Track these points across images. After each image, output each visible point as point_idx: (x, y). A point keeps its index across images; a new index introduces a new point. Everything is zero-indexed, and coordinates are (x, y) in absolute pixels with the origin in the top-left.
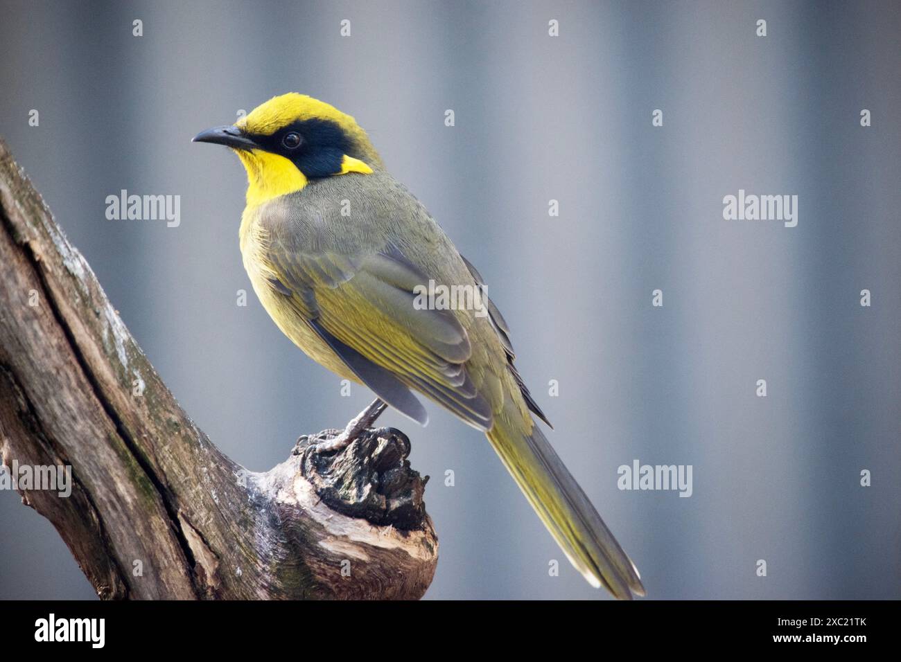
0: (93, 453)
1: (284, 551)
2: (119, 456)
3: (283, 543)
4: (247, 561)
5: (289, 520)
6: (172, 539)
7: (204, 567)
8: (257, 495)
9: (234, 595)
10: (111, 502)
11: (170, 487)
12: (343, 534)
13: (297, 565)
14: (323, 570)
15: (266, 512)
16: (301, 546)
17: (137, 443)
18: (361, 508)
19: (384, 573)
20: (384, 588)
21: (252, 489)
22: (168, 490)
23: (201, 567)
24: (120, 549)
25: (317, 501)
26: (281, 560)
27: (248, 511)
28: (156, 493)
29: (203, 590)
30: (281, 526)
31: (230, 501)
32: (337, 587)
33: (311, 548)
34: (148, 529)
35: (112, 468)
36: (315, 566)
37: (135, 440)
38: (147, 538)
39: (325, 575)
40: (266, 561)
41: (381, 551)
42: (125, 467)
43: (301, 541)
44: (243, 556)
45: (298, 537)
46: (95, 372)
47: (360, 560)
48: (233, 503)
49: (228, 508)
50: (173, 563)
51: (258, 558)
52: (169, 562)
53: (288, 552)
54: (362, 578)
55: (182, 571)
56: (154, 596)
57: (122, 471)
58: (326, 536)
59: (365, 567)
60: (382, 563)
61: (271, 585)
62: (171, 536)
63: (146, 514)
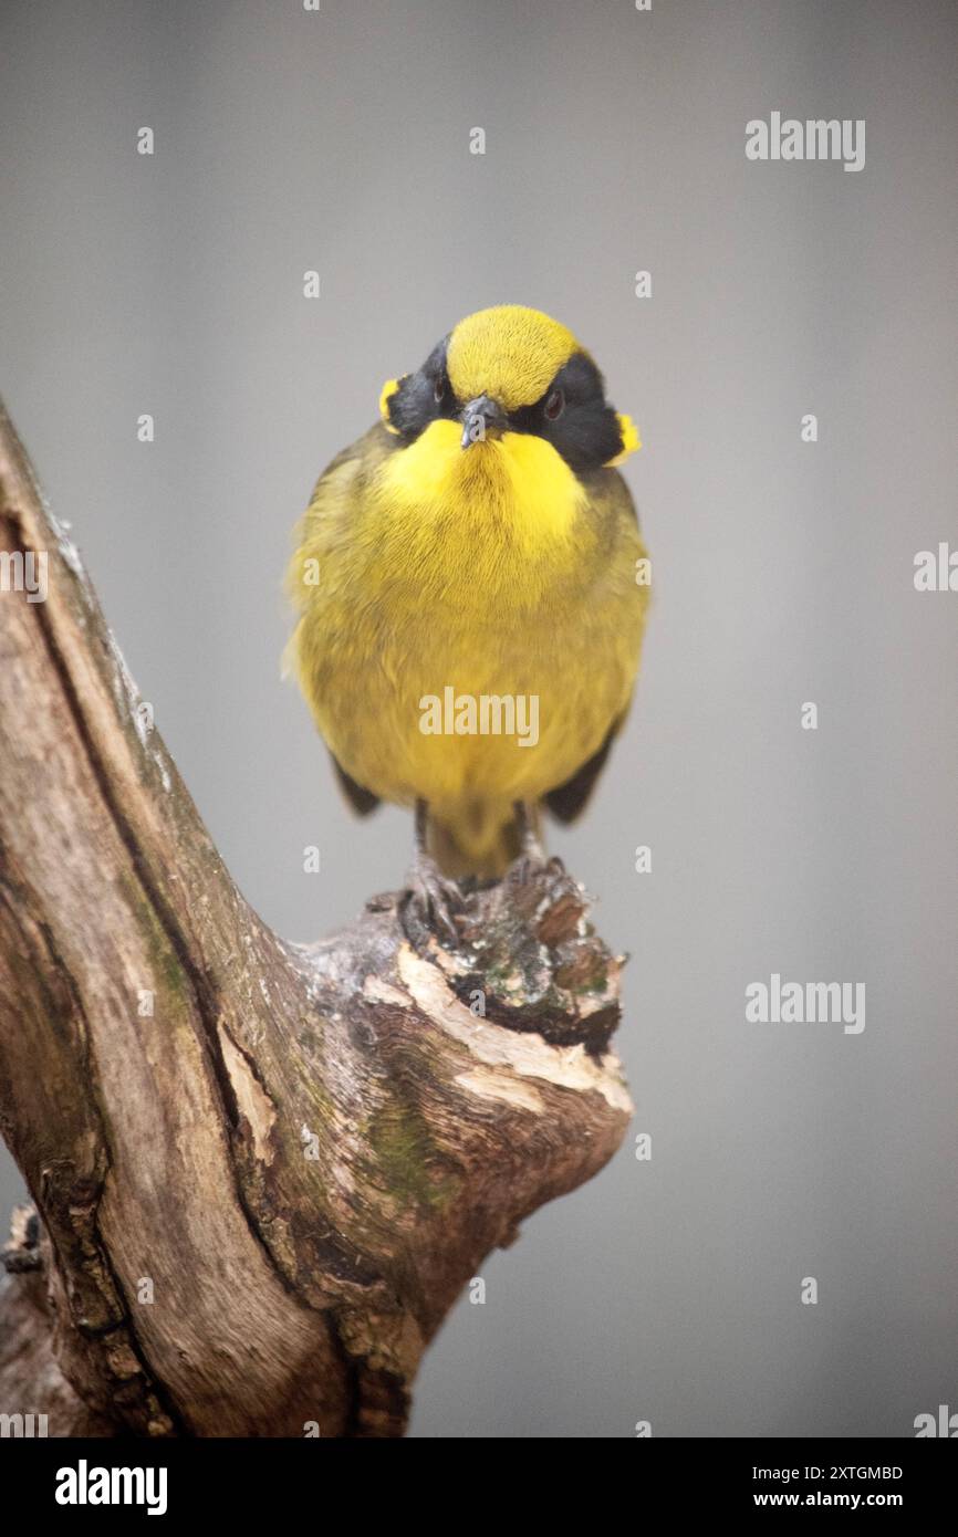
0: (92, 908)
1: (382, 1093)
2: (135, 914)
3: (379, 1079)
4: (318, 1112)
5: (396, 1035)
6: (206, 1071)
7: (252, 1123)
8: (321, 987)
9: (295, 1176)
10: (112, 1001)
11: (209, 974)
12: (504, 1061)
13: (403, 1120)
14: (456, 1129)
15: (343, 1020)
16: (420, 1085)
17: (163, 892)
18: (536, 1014)
19: (563, 1136)
20: (553, 1164)
21: (311, 976)
22: (206, 980)
23: (248, 1123)
24: (112, 1090)
25: (451, 1000)
26: (375, 1110)
27: (312, 1019)
28: (187, 985)
29: (250, 1167)
30: (375, 1046)
31: (285, 998)
32: (474, 1161)
33: (438, 1088)
34: (169, 1051)
35: (122, 938)
36: (442, 1122)
37: (160, 885)
38: (164, 1070)
39: (457, 1138)
40: (350, 1112)
41: (566, 1094)
42: (144, 934)
43: (420, 1075)
44: (311, 1102)
45: (412, 1068)
46: (104, 757)
47: (529, 1112)
48: (289, 1003)
49: (283, 1013)
50: (202, 1115)
51: (336, 1108)
52: (196, 1114)
53: (388, 1095)
54: (522, 1146)
55: (217, 1130)
56: (157, 1177)
57: (137, 942)
58: (471, 1066)
59: (532, 1124)
60: (564, 1116)
61: (358, 1157)
62: (205, 1066)
63: (169, 1025)
